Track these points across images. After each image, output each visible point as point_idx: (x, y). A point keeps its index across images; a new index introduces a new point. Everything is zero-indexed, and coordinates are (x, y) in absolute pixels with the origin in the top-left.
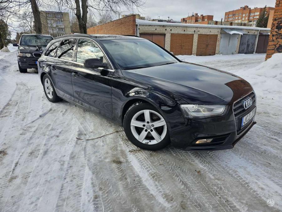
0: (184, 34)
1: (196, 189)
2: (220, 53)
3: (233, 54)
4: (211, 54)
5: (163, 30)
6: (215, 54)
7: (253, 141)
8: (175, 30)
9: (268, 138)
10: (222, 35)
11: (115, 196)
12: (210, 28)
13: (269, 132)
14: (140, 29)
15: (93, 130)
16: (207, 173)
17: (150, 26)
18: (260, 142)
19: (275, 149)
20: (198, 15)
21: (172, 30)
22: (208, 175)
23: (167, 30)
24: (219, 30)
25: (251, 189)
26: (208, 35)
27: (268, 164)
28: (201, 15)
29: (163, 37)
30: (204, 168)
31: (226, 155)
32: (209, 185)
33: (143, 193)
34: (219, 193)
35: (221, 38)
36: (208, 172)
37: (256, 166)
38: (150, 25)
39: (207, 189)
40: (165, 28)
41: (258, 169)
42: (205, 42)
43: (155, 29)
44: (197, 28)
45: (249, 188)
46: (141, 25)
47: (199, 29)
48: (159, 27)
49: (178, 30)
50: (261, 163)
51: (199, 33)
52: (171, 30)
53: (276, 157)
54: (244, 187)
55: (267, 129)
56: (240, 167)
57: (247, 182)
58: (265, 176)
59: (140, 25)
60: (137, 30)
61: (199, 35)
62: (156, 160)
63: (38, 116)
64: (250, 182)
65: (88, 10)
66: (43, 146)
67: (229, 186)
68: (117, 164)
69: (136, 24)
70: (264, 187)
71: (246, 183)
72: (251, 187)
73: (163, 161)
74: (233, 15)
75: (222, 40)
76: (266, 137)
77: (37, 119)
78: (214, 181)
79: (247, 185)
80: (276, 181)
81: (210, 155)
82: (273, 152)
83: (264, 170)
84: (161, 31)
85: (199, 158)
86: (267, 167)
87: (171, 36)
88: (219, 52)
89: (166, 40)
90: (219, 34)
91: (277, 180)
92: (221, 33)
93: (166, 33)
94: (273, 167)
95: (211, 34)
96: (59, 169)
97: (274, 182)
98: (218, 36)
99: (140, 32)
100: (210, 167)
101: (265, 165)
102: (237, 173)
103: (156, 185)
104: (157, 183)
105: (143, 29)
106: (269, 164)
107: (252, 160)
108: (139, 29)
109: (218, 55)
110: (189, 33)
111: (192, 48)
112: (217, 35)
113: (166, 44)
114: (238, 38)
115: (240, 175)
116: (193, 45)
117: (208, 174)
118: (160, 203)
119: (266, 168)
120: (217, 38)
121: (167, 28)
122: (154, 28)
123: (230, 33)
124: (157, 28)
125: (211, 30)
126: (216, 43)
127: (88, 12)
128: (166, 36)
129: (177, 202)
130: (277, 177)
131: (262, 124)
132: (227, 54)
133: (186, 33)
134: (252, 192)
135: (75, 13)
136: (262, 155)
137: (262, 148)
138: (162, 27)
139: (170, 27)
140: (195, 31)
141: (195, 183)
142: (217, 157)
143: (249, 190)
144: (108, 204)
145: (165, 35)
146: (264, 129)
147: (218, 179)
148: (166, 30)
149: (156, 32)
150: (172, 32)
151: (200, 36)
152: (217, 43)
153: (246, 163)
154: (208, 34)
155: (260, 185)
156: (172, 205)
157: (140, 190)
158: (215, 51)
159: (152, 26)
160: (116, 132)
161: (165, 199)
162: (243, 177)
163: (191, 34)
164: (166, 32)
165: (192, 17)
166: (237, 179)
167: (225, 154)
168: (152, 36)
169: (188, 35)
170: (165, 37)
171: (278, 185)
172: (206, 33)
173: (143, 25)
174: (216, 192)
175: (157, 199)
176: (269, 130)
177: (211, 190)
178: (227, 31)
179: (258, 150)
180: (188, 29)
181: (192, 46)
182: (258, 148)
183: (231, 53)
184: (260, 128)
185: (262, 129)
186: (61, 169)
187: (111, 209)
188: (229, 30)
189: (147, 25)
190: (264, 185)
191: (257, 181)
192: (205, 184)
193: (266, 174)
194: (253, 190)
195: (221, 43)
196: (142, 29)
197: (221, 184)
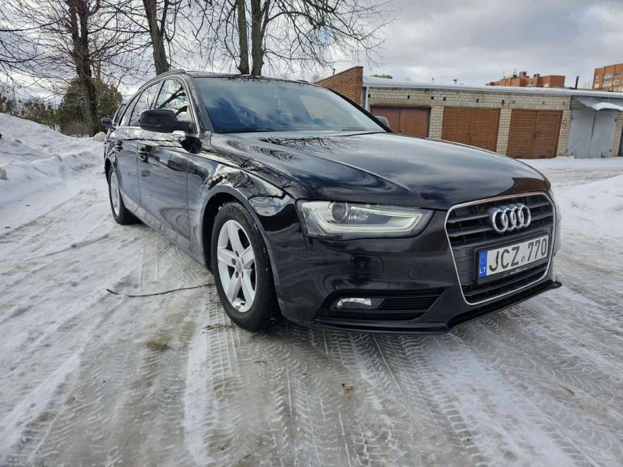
0: (477, 109)
1: (311, 431)
2: (569, 153)
3: (603, 157)
4: (546, 154)
5: (427, 98)
6: (555, 156)
7: (554, 333)
8: (454, 99)
9: (605, 332)
10: (574, 111)
11: (91, 420)
12: (542, 95)
13: (614, 318)
14: (372, 96)
15: (161, 279)
16: (369, 395)
17: (394, 91)
18: (572, 338)
19: (611, 358)
20: (527, 75)
21: (447, 99)
22: (371, 400)
23: (435, 98)
24: (567, 101)
25: (475, 450)
26: (537, 111)
27: (567, 393)
28: (535, 76)
29: (424, 114)
30: (369, 381)
31: (453, 358)
32: (356, 424)
33: (164, 422)
34: (369, 449)
35: (572, 118)
36: (371, 393)
37: (524, 392)
38: (395, 89)
39: (343, 434)
40: (430, 95)
41: (526, 402)
42: (529, 128)
43: (406, 97)
44: (509, 94)
45: (468, 447)
46: (375, 88)
47: (514, 98)
48: (417, 91)
49: (460, 99)
50: (544, 388)
51: (513, 106)
52: (445, 99)
53: (600, 378)
54: (456, 441)
55: (613, 310)
56: (474, 390)
57: (470, 429)
58: (538, 423)
59: (371, 88)
60: (364, 98)
61: (513, 110)
62: (257, 350)
63: (69, 246)
64: (480, 433)
65: (265, 59)
66: (28, 298)
67: (412, 436)
68: (153, 351)
69: (364, 85)
70: (517, 450)
71: (467, 432)
72: (477, 444)
73: (271, 355)
74: (616, 75)
75: (574, 123)
76: (599, 328)
77: (60, 252)
78: (377, 416)
79: (466, 438)
80: (568, 440)
81: (404, 354)
82: (600, 365)
83: (543, 408)
84: (420, 100)
85: (371, 356)
86: (558, 399)
87: (444, 111)
88: (567, 151)
89: (431, 121)
90: (566, 110)
91: (570, 436)
92: (571, 108)
93: (431, 105)
94: (578, 403)
95: (545, 108)
96: (17, 348)
97: (559, 442)
98: (564, 114)
99: (372, 103)
100: (388, 379)
101: (553, 393)
102: (455, 403)
103: (211, 407)
104: (216, 402)
105: (379, 96)
106: (570, 391)
107: (519, 376)
108: (369, 96)
109: (564, 157)
110: (488, 106)
111: (497, 140)
112: (562, 112)
113: (431, 130)
114: (616, 120)
115: (460, 410)
116: (499, 134)
117: (370, 397)
118: (188, 452)
119: (554, 402)
120: (561, 118)
121: (436, 95)
122: (404, 94)
123: (593, 107)
124: (412, 94)
125: (546, 100)
126: (559, 131)
127: (263, 63)
128: (432, 112)
129: (235, 455)
130: (577, 428)
131: (601, 298)
132: (589, 157)
133: (481, 105)
134: (471, 460)
135: (238, 66)
136: (559, 368)
137: (568, 350)
138: (423, 92)
139: (443, 93)
140: (503, 101)
141: (319, 416)
142: (424, 360)
143: (463, 454)
144: (60, 437)
145: (429, 109)
146: (602, 310)
147: (390, 414)
148: (432, 98)
149: (410, 102)
150: (448, 103)
151: (517, 114)
152: (562, 130)
153: (500, 383)
154: (537, 108)
155: (506, 444)
156: (214, 461)
157: (163, 413)
158: (556, 148)
159: (400, 89)
160: (205, 285)
161: (207, 444)
162: (464, 416)
163: (494, 109)
164: (432, 103)
165: (512, 79)
166: (445, 418)
167: (450, 356)
168: (398, 112)
169: (486, 110)
170: (430, 114)
171: (569, 451)
172: (531, 108)
173: (379, 88)
174: (363, 443)
175: (186, 441)
176: (618, 313)
177: (354, 438)
178: (587, 103)
179: (555, 356)
180: (487, 97)
181: (497, 135)
182: (557, 349)
183: (600, 155)
184: (592, 307)
185: (599, 308)
186: (23, 348)
187: (58, 449)
188: (592, 100)
189: (387, 89)
190: (521, 445)
191: (504, 433)
192: (345, 422)
193: (544, 418)
194: (478, 454)
195: (572, 131)
196: (376, 96)
197: (393, 425)
